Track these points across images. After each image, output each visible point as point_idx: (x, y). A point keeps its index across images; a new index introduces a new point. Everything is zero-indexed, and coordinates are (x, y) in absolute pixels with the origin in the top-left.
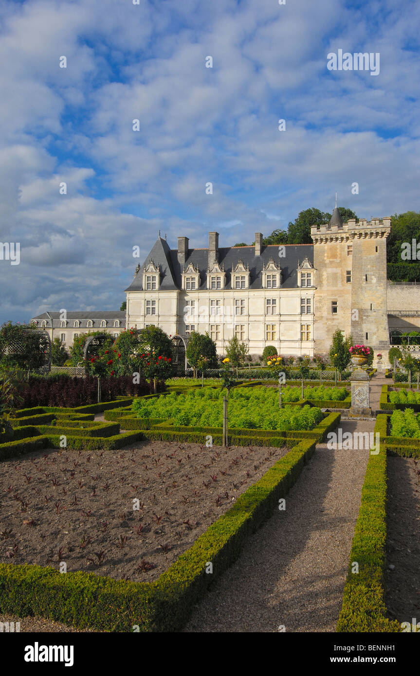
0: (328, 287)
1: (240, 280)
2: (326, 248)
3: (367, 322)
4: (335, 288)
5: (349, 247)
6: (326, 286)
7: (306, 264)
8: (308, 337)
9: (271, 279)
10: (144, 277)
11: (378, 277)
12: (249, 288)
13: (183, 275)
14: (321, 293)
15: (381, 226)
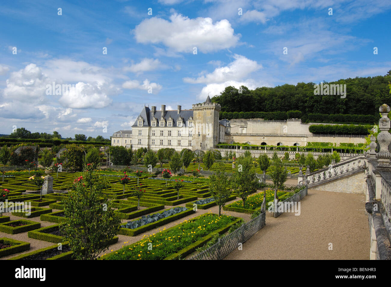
1: (170, 124)
2: (197, 112)
3: (207, 140)
7: (191, 118)
9: (180, 124)
10: (138, 121)
12: (173, 127)
15: (212, 106)
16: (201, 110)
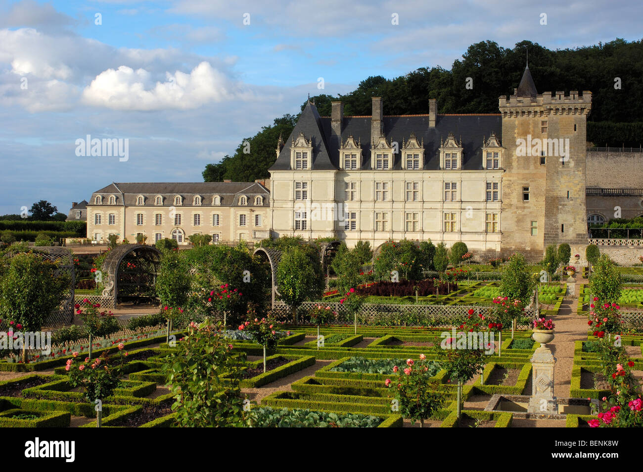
0: (518, 169)
1: (412, 159)
2: (517, 123)
3: (562, 212)
4: (526, 171)
5: (543, 123)
6: (516, 169)
7: (493, 141)
8: (494, 228)
9: (451, 159)
10: (292, 153)
11: (577, 160)
12: (424, 169)
13: (341, 152)
14: (511, 177)
15: (581, 101)
16: (531, 116)
